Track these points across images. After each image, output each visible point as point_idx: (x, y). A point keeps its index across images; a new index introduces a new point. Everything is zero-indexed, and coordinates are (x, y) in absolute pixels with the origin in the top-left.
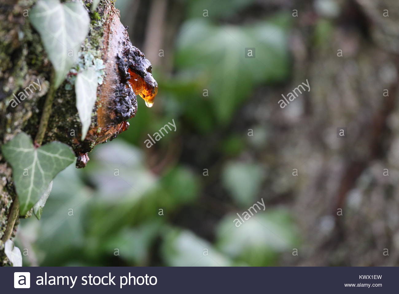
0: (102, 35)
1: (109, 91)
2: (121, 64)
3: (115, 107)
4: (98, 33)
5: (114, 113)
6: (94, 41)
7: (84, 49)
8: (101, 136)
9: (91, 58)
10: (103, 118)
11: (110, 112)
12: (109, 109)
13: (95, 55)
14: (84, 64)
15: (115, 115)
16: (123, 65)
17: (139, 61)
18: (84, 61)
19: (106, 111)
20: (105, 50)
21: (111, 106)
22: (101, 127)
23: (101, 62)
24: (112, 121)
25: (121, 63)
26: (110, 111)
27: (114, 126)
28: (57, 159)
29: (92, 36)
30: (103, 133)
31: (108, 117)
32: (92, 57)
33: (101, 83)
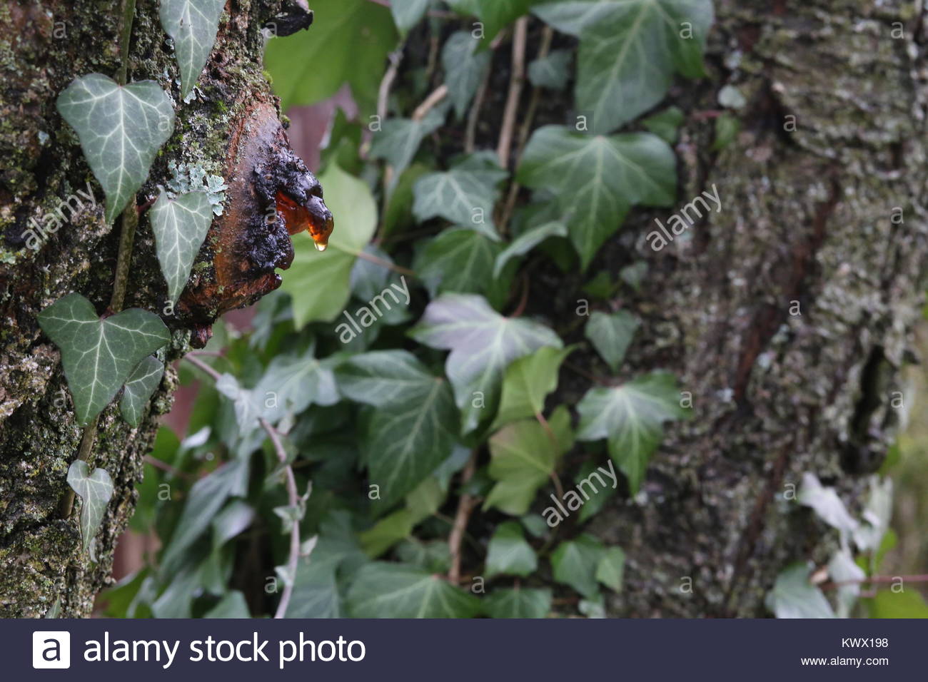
0: (225, 137)
1: (236, 227)
2: (259, 183)
3: (248, 253)
4: (219, 133)
5: (246, 261)
6: (210, 146)
7: (191, 160)
8: (228, 298)
9: (201, 174)
10: (226, 271)
11: (238, 261)
12: (237, 255)
13: (209, 169)
14: (190, 183)
15: (248, 265)
16: (262, 185)
17: (295, 179)
18: (189, 178)
19: (232, 259)
20: (231, 161)
21: (239, 252)
22: (223, 285)
23: (222, 180)
24: (244, 274)
25: (259, 181)
26: (238, 259)
27: (247, 283)
28: (139, 337)
29: (207, 138)
30: (228, 293)
31: (236, 269)
32: (203, 172)
33: (219, 214)
